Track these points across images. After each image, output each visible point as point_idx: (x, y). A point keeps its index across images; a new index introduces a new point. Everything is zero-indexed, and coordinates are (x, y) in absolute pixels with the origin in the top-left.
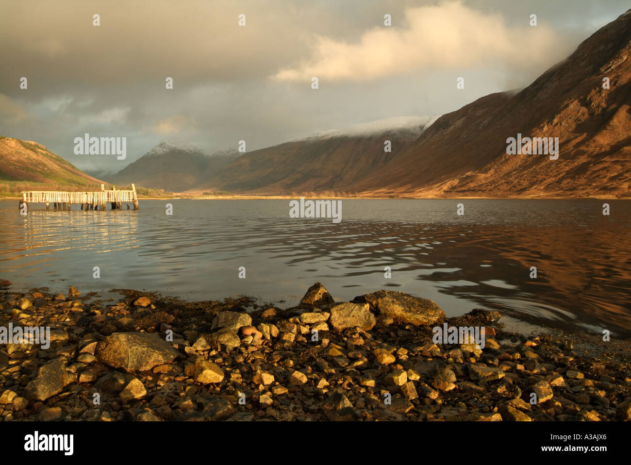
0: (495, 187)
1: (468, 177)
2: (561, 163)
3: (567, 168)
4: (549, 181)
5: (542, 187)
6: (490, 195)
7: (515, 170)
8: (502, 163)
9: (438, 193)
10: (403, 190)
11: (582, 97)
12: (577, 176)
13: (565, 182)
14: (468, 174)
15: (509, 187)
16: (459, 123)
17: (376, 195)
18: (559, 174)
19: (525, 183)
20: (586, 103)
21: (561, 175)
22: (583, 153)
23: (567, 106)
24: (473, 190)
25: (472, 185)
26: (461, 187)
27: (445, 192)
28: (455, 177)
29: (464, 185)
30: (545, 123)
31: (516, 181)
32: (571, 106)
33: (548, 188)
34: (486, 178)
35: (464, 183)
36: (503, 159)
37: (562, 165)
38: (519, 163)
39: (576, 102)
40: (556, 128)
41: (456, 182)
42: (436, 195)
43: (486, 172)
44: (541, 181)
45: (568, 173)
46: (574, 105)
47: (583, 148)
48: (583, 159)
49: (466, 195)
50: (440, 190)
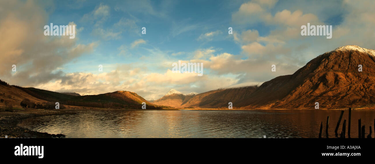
0: (288, 106)
1: (277, 102)
2: (306, 98)
3: (309, 100)
4: (305, 104)
5: (303, 106)
6: (287, 108)
7: (293, 100)
8: (288, 98)
9: (269, 108)
10: (255, 107)
11: (310, 79)
12: (312, 103)
13: (310, 104)
14: (277, 101)
15: (292, 106)
16: (270, 85)
17: (246, 108)
18: (307, 102)
19: (297, 105)
20: (311, 81)
21: (308, 102)
22: (312, 96)
23: (306, 81)
24: (281, 107)
25: (280, 105)
26: (276, 106)
27: (271, 107)
28: (273, 103)
29: (277, 105)
30: (300, 86)
31: (294, 104)
32: (307, 82)
33: (305, 106)
34: (284, 103)
35: (277, 104)
36: (288, 97)
37: (307, 99)
38: (294, 98)
39: (308, 80)
40: (303, 88)
41: (274, 104)
42: (268, 108)
43: (283, 101)
44: (302, 104)
45: (310, 102)
46: (308, 81)
47: (312, 94)
48: (313, 98)
49: (279, 109)
50: (269, 107)
